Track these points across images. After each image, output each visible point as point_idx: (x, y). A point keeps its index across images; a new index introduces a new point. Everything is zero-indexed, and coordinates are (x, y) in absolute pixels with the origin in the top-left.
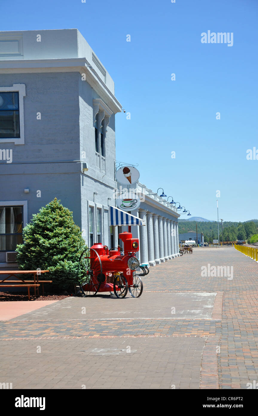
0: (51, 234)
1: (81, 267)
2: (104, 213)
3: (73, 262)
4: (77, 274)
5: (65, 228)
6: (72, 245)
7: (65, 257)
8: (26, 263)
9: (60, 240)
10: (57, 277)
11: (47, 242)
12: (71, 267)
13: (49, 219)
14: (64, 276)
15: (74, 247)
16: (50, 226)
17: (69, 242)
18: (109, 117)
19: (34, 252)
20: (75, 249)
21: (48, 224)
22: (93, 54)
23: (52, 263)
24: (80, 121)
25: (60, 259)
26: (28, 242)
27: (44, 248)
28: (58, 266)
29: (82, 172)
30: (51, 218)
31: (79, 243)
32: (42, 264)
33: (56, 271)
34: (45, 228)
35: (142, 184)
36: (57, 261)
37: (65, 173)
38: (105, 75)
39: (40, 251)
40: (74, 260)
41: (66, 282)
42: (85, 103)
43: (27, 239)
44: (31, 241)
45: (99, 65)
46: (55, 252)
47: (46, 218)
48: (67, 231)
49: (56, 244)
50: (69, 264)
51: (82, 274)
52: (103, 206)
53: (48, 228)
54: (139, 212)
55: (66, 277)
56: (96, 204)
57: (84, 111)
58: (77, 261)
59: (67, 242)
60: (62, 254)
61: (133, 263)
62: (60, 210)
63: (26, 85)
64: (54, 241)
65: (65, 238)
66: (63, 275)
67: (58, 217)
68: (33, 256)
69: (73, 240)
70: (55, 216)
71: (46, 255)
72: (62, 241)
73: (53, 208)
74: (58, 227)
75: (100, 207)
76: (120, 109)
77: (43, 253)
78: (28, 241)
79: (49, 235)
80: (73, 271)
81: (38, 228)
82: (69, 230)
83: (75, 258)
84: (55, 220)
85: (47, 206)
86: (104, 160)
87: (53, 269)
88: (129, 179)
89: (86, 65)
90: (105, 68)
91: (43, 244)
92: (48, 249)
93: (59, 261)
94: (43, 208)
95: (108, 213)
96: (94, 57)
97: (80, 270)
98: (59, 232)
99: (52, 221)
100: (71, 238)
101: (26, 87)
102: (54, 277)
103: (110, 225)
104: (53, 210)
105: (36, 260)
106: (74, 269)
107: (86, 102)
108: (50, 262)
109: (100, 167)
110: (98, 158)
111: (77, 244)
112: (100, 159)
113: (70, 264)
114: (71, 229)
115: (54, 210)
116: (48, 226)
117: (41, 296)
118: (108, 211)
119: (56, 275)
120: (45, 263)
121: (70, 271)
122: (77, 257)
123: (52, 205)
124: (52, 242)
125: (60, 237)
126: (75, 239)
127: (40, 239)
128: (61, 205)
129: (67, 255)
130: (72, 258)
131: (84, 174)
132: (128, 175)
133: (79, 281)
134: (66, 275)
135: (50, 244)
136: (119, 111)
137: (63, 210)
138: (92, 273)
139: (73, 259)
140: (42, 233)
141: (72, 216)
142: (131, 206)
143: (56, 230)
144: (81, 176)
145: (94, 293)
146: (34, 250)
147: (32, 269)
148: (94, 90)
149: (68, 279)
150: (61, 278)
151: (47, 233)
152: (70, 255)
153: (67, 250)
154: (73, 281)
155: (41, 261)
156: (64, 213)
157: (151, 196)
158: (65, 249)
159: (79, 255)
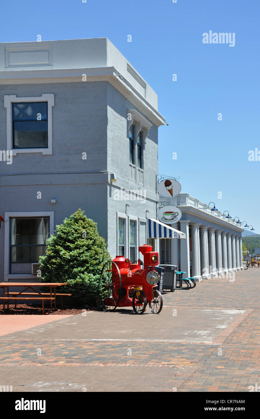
0: (72, 246)
1: (103, 280)
2: (140, 226)
3: (94, 275)
4: (98, 287)
5: (88, 240)
6: (93, 258)
7: (86, 270)
8: (46, 275)
9: (81, 252)
10: (77, 291)
11: (68, 254)
12: (92, 280)
13: (71, 231)
14: (85, 289)
15: (96, 259)
16: (72, 237)
17: (91, 255)
18: (149, 129)
19: (54, 264)
20: (97, 261)
21: (70, 235)
22: (128, 65)
23: (72, 275)
24: (108, 131)
25: (80, 272)
26: (49, 254)
27: (65, 260)
28: (78, 279)
29: (110, 183)
30: (74, 229)
31: (102, 255)
32: (62, 277)
33: (76, 284)
34: (67, 240)
35: (195, 198)
36: (77, 274)
37: (92, 184)
38: (145, 87)
39: (60, 263)
40: (96, 272)
41: (87, 296)
42: (115, 113)
43: (49, 250)
44: (52, 253)
45: (137, 76)
46: (75, 264)
47: (69, 230)
48: (89, 243)
49: (77, 256)
50: (89, 277)
51: (104, 288)
52: (139, 218)
53: (69, 239)
54: (190, 226)
55: (87, 291)
56: (129, 215)
57: (115, 121)
58: (99, 274)
59: (88, 254)
60: (83, 267)
61: (152, 277)
62: (84, 221)
63: (54, 95)
64: (75, 253)
65: (86, 250)
66: (83, 288)
67: (81, 228)
68: (53, 268)
69: (94, 252)
70: (77, 228)
71: (66, 267)
72: (83, 253)
73: (76, 219)
74: (80, 239)
75: (135, 219)
76: (163, 122)
77: (63, 265)
78: (50, 252)
79: (71, 247)
80: (93, 284)
81: (60, 239)
82: (91, 242)
83: (96, 271)
84: (77, 231)
85: (71, 217)
86: (142, 172)
87: (72, 281)
88: (171, 191)
89: (114, 74)
90: (145, 81)
91: (64, 256)
92: (68, 261)
93: (79, 274)
94: (66, 219)
95: (146, 225)
96: (129, 68)
97: (101, 283)
98: (80, 244)
99: (74, 233)
100: (93, 250)
101: (55, 97)
102: (74, 290)
103: (148, 237)
104: (76, 221)
105: (57, 273)
106: (95, 283)
107: (118, 112)
108: (71, 275)
109: (135, 178)
110: (133, 169)
111: (100, 257)
112: (135, 171)
113: (91, 277)
114: (93, 241)
115: (78, 221)
116: (70, 238)
117: (59, 310)
118: (146, 224)
119: (76, 288)
120: (65, 276)
121: (90, 284)
122: (99, 270)
123: (75, 216)
124: (72, 254)
125: (82, 249)
126: (97, 251)
127: (61, 251)
128: (85, 216)
129: (88, 268)
130: (93, 270)
131: (111, 185)
132: (169, 188)
133: (101, 295)
134: (86, 289)
135: (70, 256)
136: (162, 124)
137: (87, 221)
138: (112, 287)
139: (94, 272)
140: (64, 245)
141: (96, 228)
142: (172, 219)
143: (77, 241)
144: (108, 187)
145: (114, 307)
146: (55, 262)
147: (52, 282)
148: (129, 101)
149: (89, 292)
150: (81, 292)
151: (68, 244)
152: (91, 268)
153: (89, 263)
154: (93, 294)
155: (61, 273)
156: (87, 224)
157: (206, 210)
158: (86, 262)
159: (100, 267)
